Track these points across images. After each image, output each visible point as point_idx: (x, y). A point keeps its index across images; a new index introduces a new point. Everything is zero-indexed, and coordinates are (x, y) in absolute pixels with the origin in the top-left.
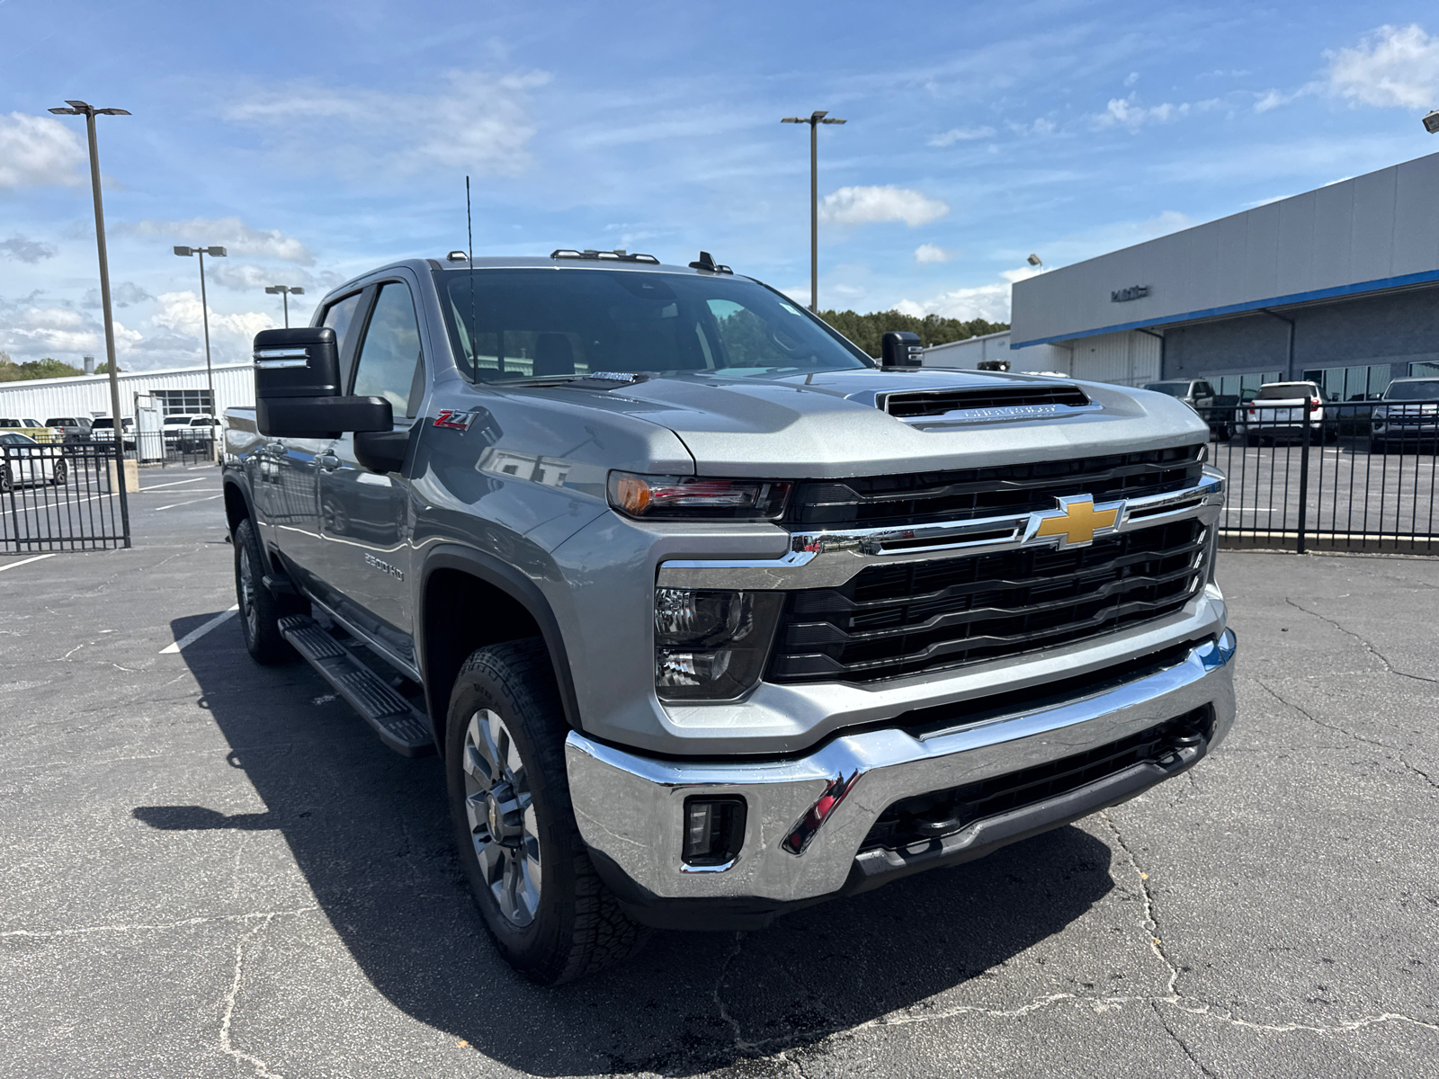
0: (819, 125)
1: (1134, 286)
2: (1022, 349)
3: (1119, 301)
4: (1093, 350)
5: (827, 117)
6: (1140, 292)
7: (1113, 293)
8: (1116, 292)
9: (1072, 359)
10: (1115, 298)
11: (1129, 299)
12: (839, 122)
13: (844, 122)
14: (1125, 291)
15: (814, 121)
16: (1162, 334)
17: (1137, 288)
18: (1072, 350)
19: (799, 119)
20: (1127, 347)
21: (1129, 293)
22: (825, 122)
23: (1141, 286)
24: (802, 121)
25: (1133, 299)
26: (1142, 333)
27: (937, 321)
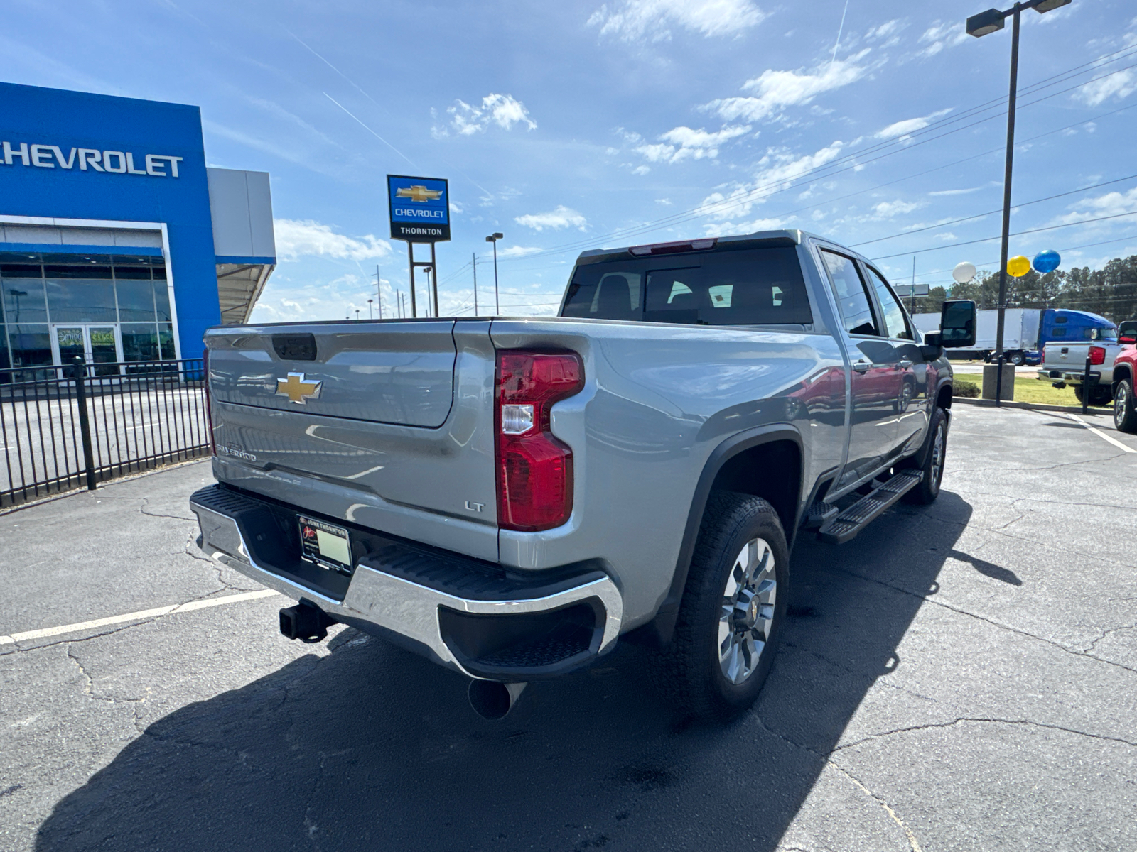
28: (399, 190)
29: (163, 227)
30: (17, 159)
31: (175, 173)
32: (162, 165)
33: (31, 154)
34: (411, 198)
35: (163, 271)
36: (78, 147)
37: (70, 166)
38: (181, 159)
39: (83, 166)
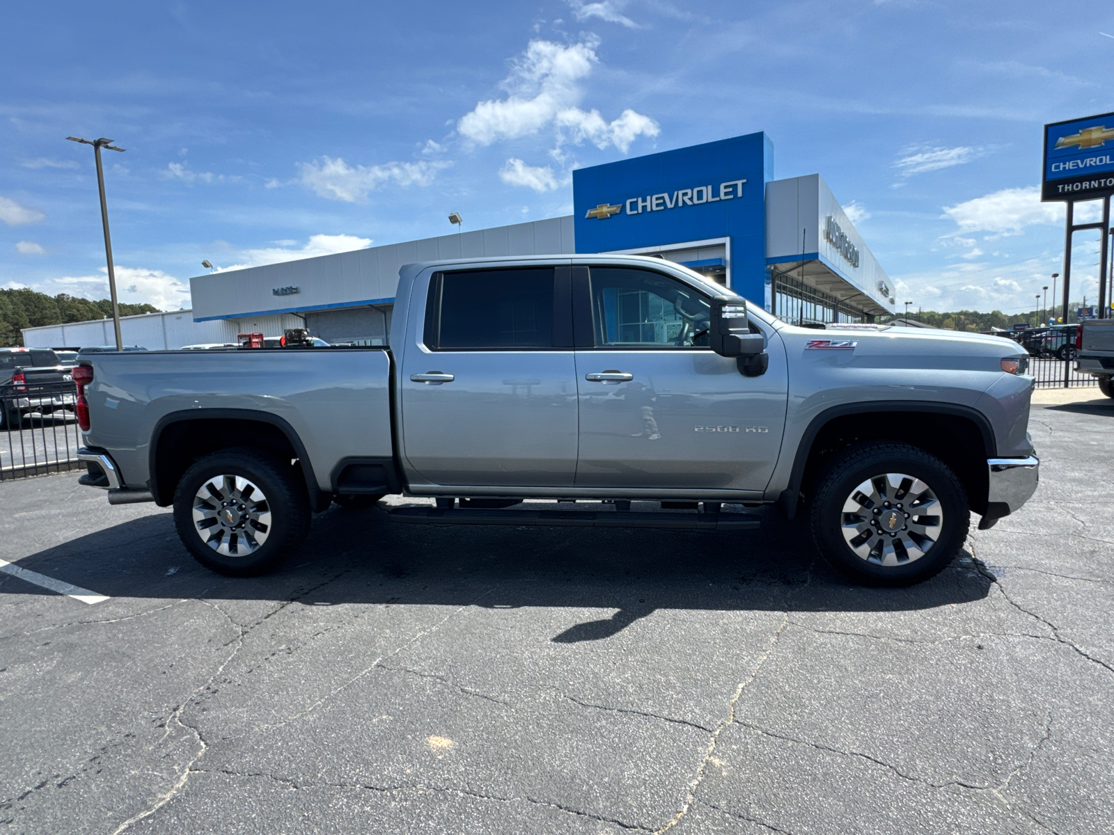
0: (102, 149)
1: (289, 286)
2: (202, 322)
3: (279, 295)
4: (255, 325)
5: (110, 145)
6: (293, 291)
7: (274, 290)
8: (276, 289)
9: (239, 330)
10: (276, 293)
11: (286, 294)
12: (118, 150)
13: (123, 151)
14: (282, 289)
15: (97, 144)
16: (304, 316)
17: (291, 288)
18: (239, 324)
19: (84, 140)
20: (280, 324)
21: (286, 290)
22: (107, 147)
23: (293, 287)
24: (86, 142)
25: (288, 294)
26: (293, 316)
27: (68, 299)
28: (1061, 140)
29: (727, 240)
30: (644, 207)
31: (740, 194)
32: (731, 189)
33: (652, 203)
34: (1078, 146)
35: (724, 276)
36: (678, 190)
37: (673, 206)
38: (745, 181)
39: (680, 204)
